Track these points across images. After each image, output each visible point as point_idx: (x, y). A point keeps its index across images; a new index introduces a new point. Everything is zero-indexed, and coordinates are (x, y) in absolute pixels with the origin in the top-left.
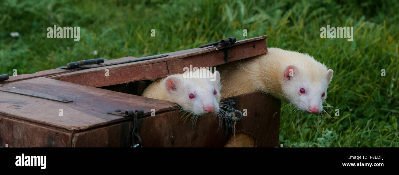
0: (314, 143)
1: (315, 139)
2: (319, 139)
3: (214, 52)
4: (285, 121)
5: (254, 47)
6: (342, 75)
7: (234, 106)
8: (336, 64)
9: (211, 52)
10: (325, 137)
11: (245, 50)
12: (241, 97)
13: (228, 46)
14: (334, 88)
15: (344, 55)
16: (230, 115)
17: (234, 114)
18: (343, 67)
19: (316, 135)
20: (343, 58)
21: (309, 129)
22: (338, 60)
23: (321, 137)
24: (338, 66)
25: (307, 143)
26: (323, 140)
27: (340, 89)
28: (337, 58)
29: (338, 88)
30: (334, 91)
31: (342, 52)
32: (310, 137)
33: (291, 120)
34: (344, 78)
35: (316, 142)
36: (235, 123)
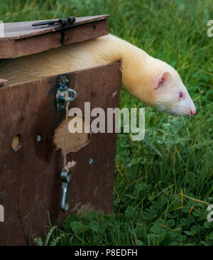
0: (159, 129)
1: (159, 125)
2: (164, 125)
3: (51, 33)
4: (126, 103)
5: (94, 27)
6: (193, 50)
7: (67, 84)
8: (186, 39)
9: (47, 33)
10: (171, 123)
11: (84, 31)
12: (75, 74)
13: (66, 27)
14: (184, 65)
15: (196, 28)
16: (62, 95)
17: (67, 94)
18: (194, 42)
19: (162, 120)
20: (194, 32)
21: (154, 113)
22: (189, 33)
23: (167, 123)
24: (188, 41)
25: (151, 129)
26: (169, 126)
27: (190, 68)
28: (187, 31)
29: (188, 66)
30: (183, 69)
31: (193, 24)
32: (155, 122)
33: (133, 101)
34: (195, 54)
35: (161, 128)
36: (68, 104)
